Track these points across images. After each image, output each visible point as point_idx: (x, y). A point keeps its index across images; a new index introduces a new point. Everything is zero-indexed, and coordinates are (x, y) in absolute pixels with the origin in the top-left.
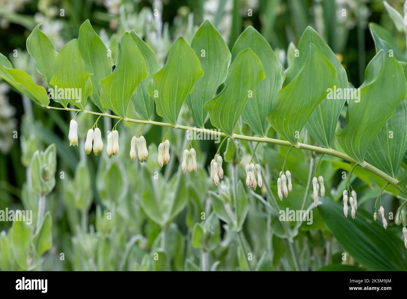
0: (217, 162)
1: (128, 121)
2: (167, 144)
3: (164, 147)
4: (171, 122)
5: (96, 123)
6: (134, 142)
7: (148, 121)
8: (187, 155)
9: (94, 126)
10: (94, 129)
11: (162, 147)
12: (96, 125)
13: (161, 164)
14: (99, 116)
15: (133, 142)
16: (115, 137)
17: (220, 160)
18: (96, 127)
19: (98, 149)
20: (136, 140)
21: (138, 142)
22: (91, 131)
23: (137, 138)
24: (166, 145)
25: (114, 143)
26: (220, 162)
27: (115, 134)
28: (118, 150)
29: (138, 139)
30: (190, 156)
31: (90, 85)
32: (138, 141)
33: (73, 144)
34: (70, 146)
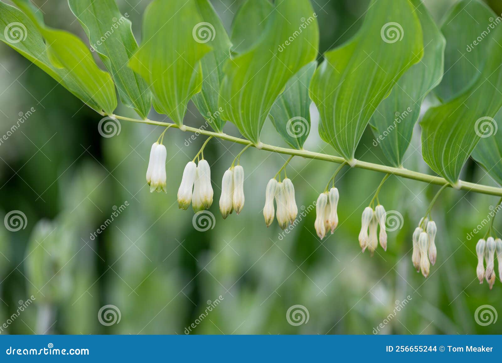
0: (426, 233)
1: (263, 149)
2: (334, 194)
3: (328, 201)
4: (345, 152)
5: (202, 150)
6: (273, 190)
7: (299, 149)
8: (370, 217)
9: (198, 155)
10: (197, 162)
11: (325, 202)
12: (200, 155)
13: (320, 233)
14: (208, 136)
15: (270, 190)
16: (237, 177)
17: (432, 229)
18: (201, 159)
19: (204, 200)
20: (275, 187)
21: (280, 191)
22: (191, 165)
23: (278, 182)
24: (332, 198)
25: (236, 189)
26: (433, 232)
27: (237, 173)
28: (242, 204)
29: (280, 184)
30: (374, 221)
31: (200, 74)
32: (280, 188)
33: (157, 189)
34: (151, 192)
